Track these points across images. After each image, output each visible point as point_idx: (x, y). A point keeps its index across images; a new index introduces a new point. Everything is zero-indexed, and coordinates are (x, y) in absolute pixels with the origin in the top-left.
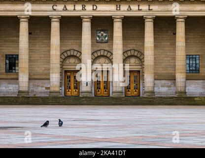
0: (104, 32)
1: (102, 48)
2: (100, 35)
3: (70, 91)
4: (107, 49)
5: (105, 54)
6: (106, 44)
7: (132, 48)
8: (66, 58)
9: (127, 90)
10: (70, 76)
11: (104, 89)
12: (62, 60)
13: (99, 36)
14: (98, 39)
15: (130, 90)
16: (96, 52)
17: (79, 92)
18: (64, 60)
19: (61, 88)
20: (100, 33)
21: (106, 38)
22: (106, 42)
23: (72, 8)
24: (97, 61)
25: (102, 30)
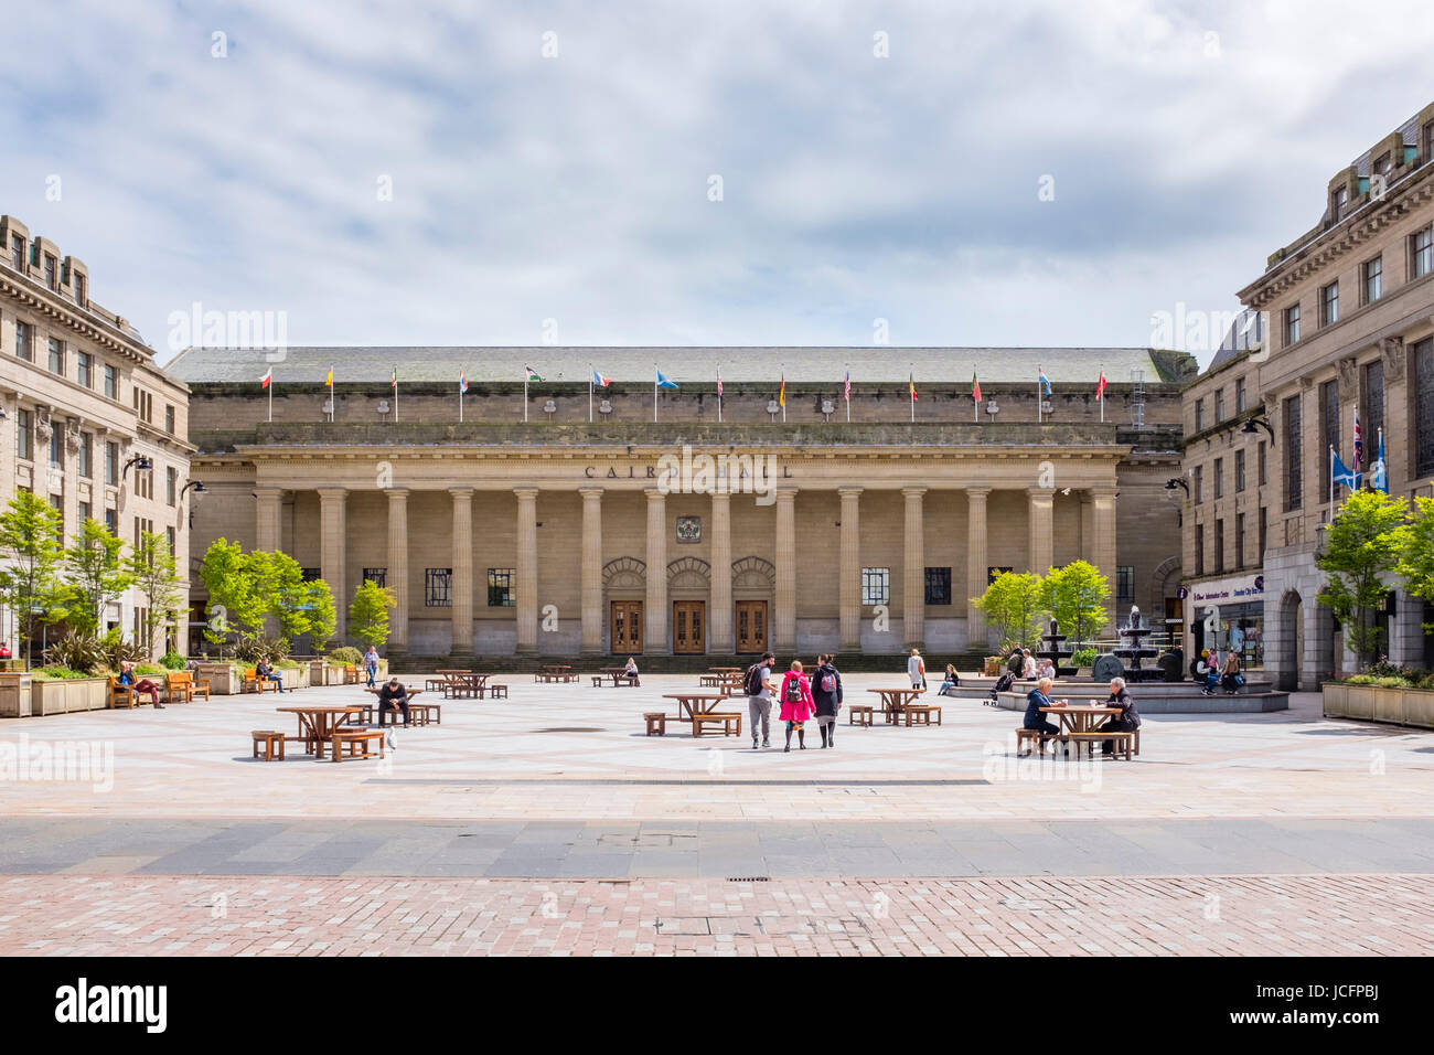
0: (694, 522)
1: (689, 554)
2: (684, 527)
3: (623, 642)
4: (700, 555)
5: (695, 568)
6: (699, 545)
7: (750, 555)
8: (614, 574)
9: (741, 640)
11: (694, 638)
12: (606, 580)
13: (681, 530)
14: (680, 535)
16: (675, 562)
17: (641, 646)
18: (611, 579)
19: (603, 638)
20: (684, 522)
21: (698, 535)
22: (698, 541)
23: (628, 473)
24: (679, 583)
25: (688, 518)
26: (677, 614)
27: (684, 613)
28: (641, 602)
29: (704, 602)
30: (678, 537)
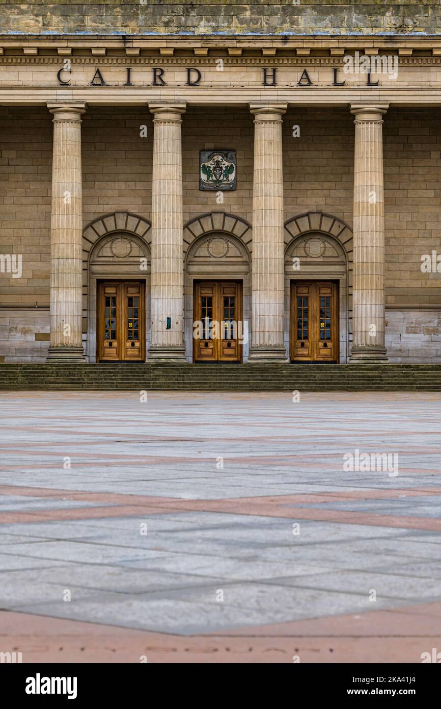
0: (225, 156)
1: (217, 208)
2: (210, 164)
3: (115, 344)
4: (235, 209)
5: (228, 228)
7: (313, 209)
8: (102, 238)
9: (299, 343)
10: (114, 299)
12: (89, 246)
14: (204, 177)
15: (306, 343)
16: (198, 219)
17: (142, 349)
18: (96, 245)
19: (84, 336)
20: (210, 158)
21: (232, 177)
23: (122, 78)
24: (202, 251)
25: (217, 150)
26: (199, 301)
27: (210, 299)
28: (143, 282)
29: (240, 282)
30: (200, 181)
